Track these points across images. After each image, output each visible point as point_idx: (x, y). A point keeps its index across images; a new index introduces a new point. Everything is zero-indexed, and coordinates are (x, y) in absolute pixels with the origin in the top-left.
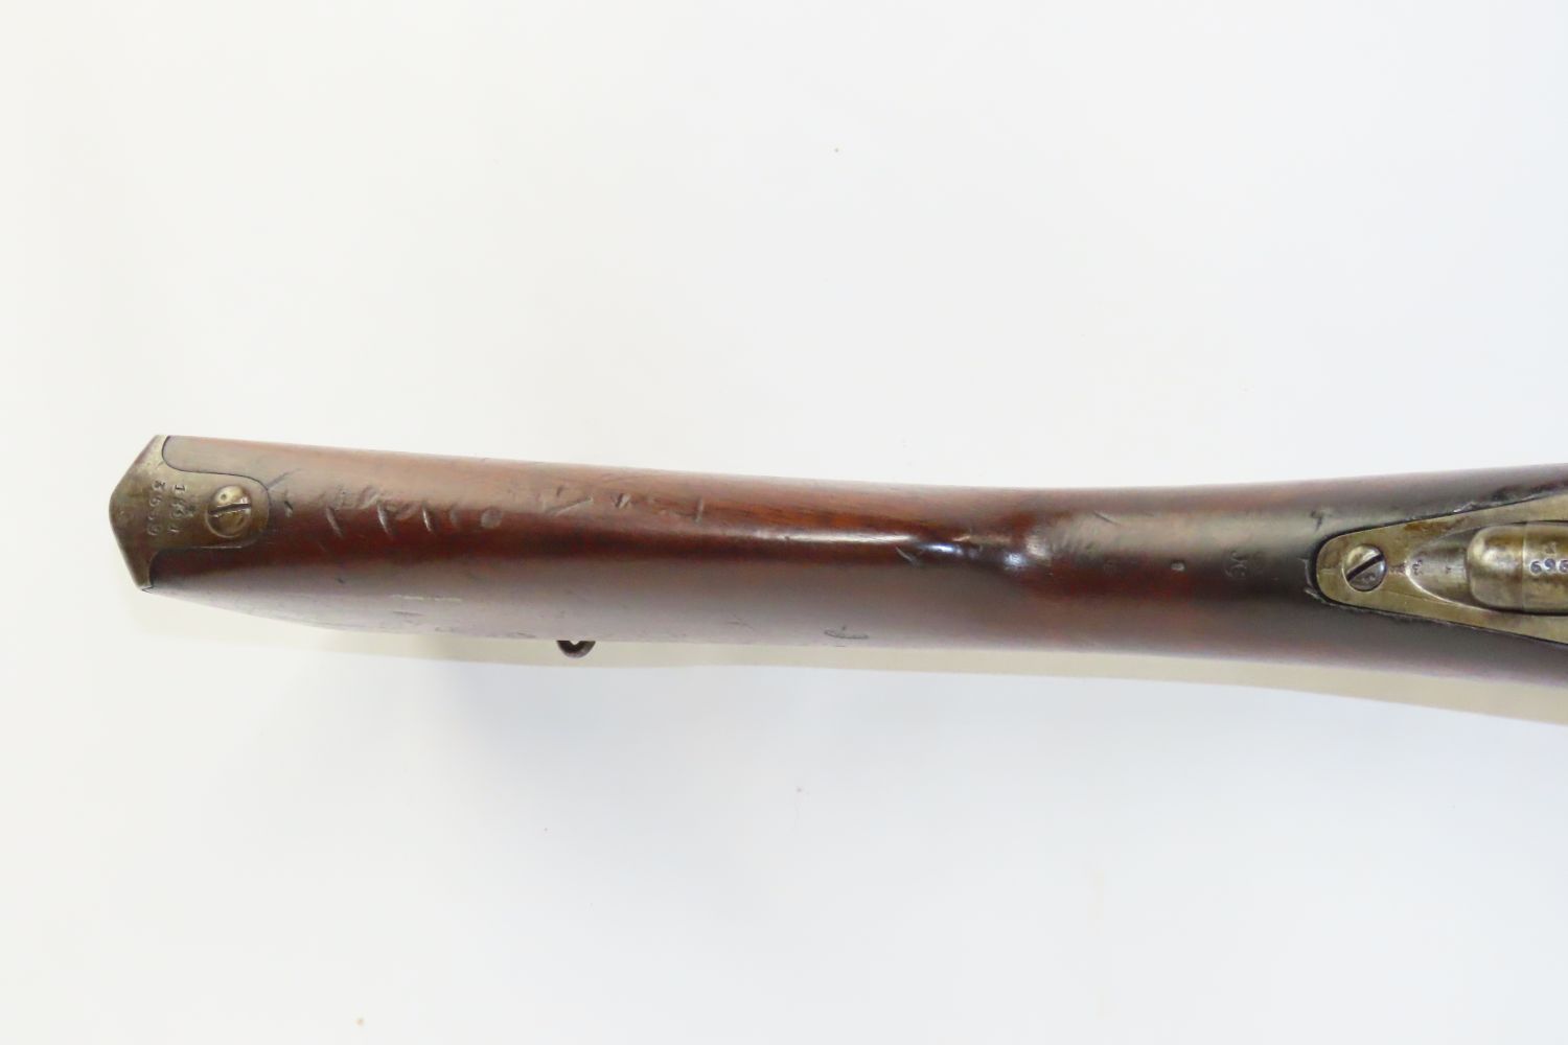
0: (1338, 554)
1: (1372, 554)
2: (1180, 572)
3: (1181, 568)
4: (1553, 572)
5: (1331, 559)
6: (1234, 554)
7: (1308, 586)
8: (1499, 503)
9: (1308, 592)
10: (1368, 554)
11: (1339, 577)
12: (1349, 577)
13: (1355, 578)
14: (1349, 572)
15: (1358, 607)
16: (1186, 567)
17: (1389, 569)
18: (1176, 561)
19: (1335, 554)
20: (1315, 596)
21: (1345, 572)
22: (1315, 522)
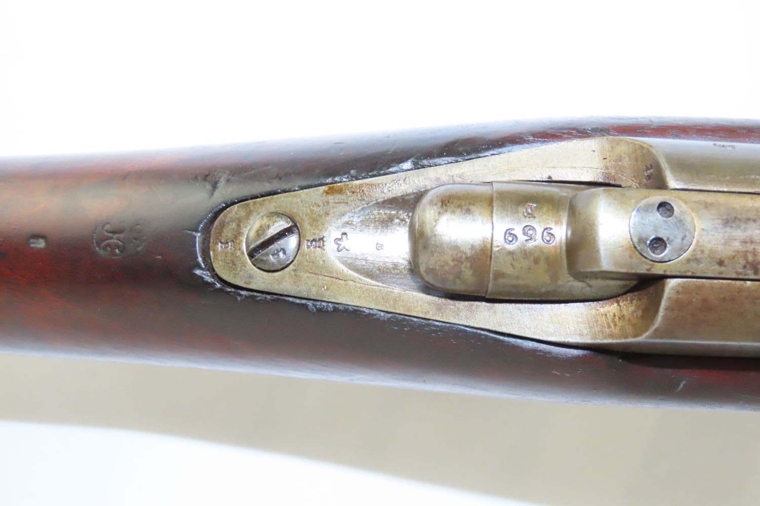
0: (239, 226)
1: (281, 224)
2: (40, 250)
3: (41, 244)
4: (531, 244)
5: (227, 233)
6: (108, 227)
7: (200, 268)
8: (450, 159)
9: (198, 272)
10: (277, 224)
11: (238, 253)
12: (251, 255)
13: (258, 256)
14: (252, 246)
15: (262, 292)
16: (46, 242)
17: (305, 244)
18: (37, 236)
19: (234, 225)
20: (209, 279)
21: (247, 247)
22: (209, 187)
